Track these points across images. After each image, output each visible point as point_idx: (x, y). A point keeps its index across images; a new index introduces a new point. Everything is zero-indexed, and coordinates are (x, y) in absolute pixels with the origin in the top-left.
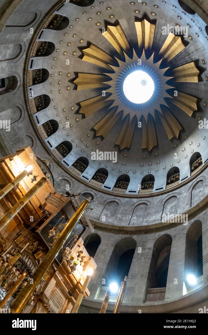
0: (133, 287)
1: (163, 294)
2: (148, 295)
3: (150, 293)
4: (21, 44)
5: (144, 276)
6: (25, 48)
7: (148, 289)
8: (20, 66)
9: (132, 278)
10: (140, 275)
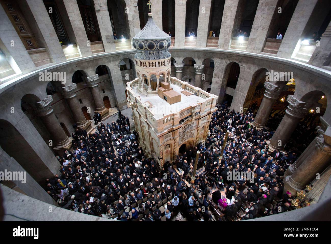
0: (255, 39)
1: (279, 44)
2: (267, 43)
3: (269, 42)
5: (265, 29)
7: (267, 39)
9: (255, 31)
10: (262, 28)
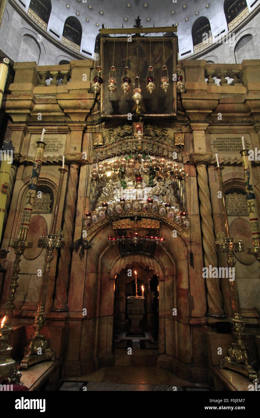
4: (25, 33)
6: (31, 31)
8: (52, 49)
